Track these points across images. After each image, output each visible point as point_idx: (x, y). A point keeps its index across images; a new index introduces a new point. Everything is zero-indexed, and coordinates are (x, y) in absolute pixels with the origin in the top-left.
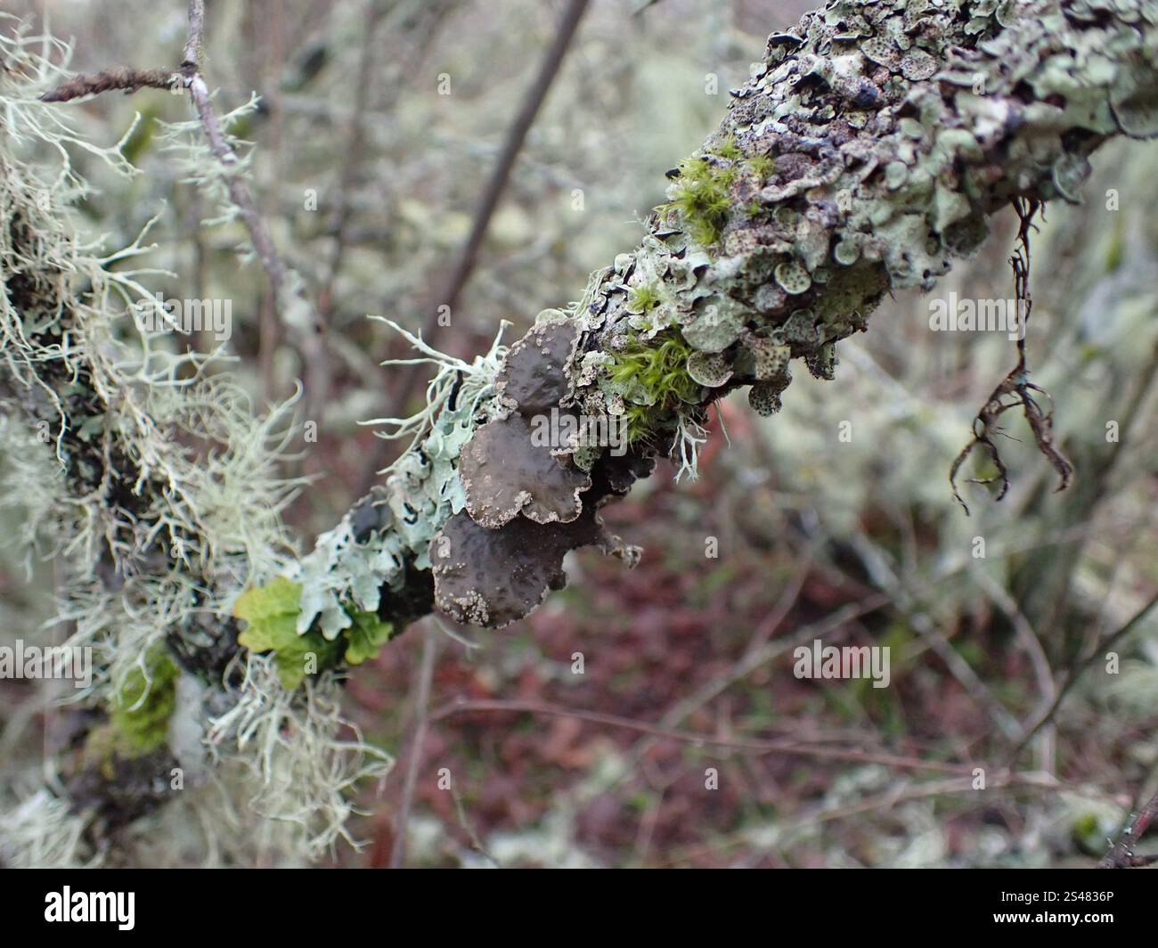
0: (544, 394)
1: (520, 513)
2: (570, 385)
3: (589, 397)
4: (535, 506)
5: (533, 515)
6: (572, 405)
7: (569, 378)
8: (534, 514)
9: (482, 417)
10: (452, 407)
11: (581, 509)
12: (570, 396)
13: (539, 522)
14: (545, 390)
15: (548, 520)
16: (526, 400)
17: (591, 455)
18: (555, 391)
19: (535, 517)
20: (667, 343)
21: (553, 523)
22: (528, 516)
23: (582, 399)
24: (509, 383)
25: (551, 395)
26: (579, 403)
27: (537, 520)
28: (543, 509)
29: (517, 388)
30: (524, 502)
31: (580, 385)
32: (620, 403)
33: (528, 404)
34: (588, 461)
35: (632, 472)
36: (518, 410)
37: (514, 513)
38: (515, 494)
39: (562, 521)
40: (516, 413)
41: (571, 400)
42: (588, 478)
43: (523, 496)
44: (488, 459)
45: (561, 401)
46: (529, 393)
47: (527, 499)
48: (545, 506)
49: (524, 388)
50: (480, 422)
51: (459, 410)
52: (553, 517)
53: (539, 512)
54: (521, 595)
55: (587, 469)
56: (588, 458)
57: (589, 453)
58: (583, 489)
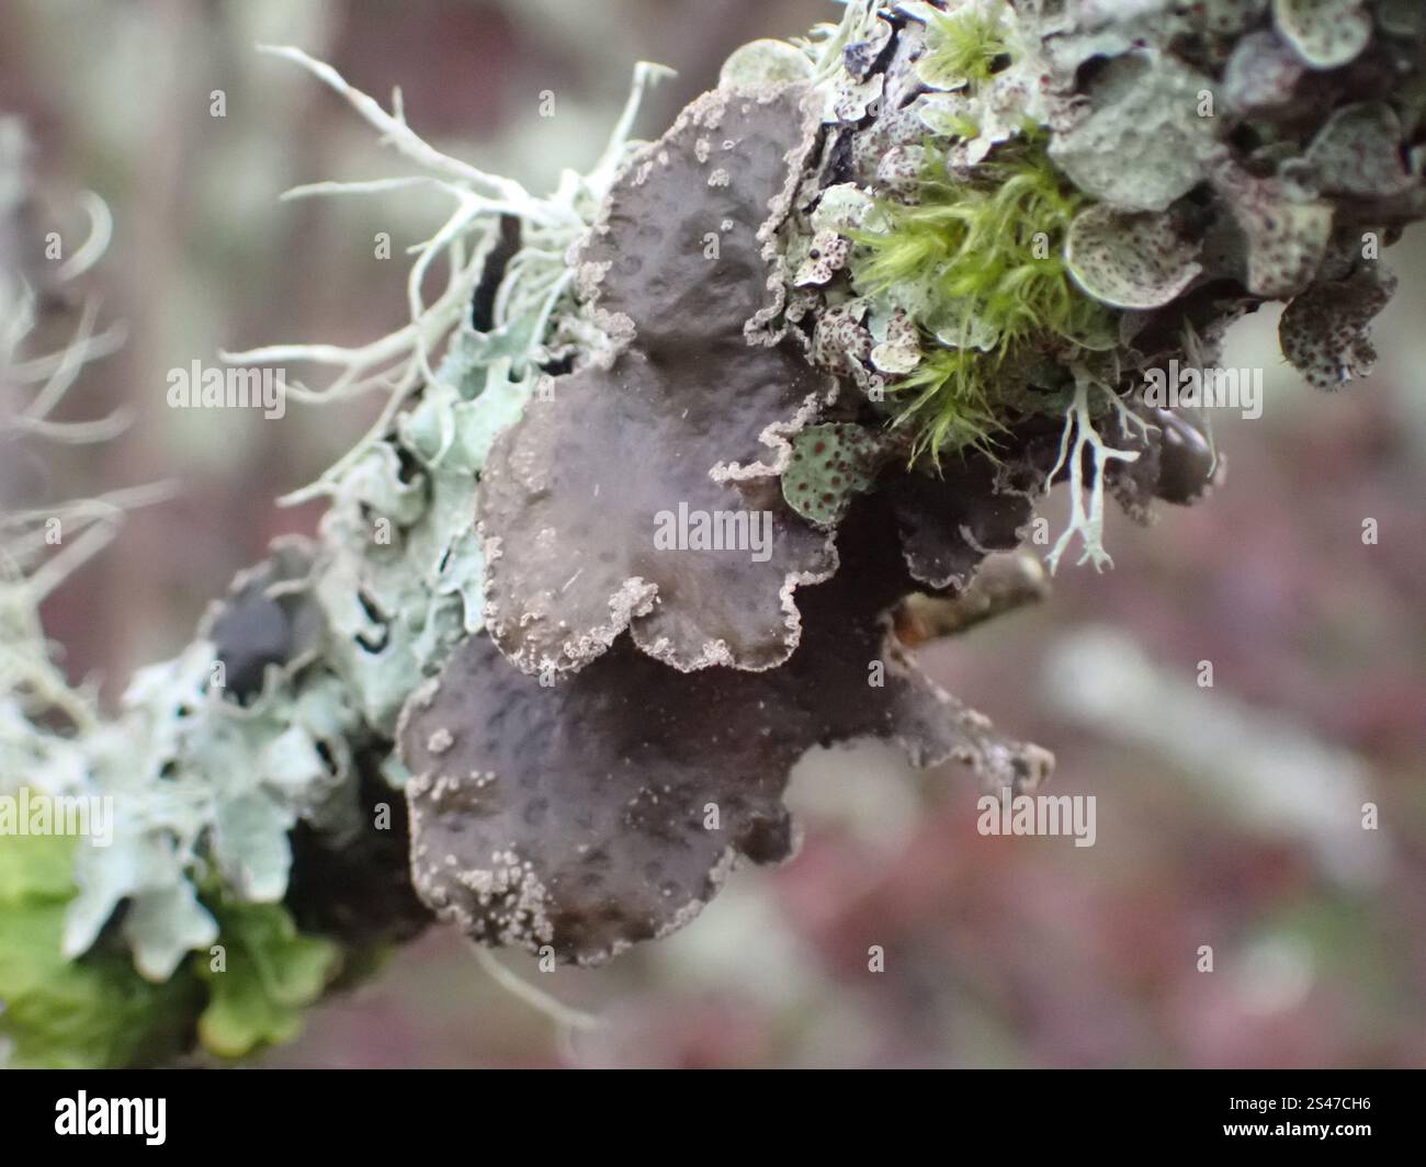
0: (714, 300)
1: (623, 639)
2: (774, 282)
3: (829, 317)
4: (668, 621)
5: (658, 647)
6: (777, 338)
7: (772, 262)
8: (662, 642)
9: (560, 356)
10: (483, 320)
11: (798, 634)
12: (771, 312)
13: (677, 665)
14: (716, 290)
15: (700, 663)
16: (662, 317)
17: (836, 481)
18: (741, 294)
19: (664, 653)
20: (1016, 180)
21: (715, 672)
22: (646, 649)
23: (808, 323)
24: (616, 267)
25: (733, 303)
26: (800, 333)
27: (670, 660)
28: (690, 629)
29: (636, 282)
30: (634, 608)
31: (801, 281)
32: (909, 337)
33: (663, 329)
34: (828, 498)
35: (966, 532)
36: (636, 344)
37: (608, 639)
38: (613, 584)
39: (744, 666)
40: (634, 353)
41: (778, 322)
42: (829, 545)
43: (634, 593)
44: (556, 480)
45: (749, 326)
46: (670, 299)
47: (642, 600)
48: (698, 621)
49: (656, 282)
50: (554, 368)
51: (501, 330)
52: (715, 653)
53: (676, 638)
54: (653, 869)
55: (826, 518)
56: (829, 490)
57: (832, 473)
58: (809, 579)
